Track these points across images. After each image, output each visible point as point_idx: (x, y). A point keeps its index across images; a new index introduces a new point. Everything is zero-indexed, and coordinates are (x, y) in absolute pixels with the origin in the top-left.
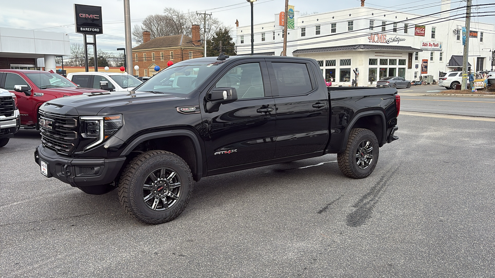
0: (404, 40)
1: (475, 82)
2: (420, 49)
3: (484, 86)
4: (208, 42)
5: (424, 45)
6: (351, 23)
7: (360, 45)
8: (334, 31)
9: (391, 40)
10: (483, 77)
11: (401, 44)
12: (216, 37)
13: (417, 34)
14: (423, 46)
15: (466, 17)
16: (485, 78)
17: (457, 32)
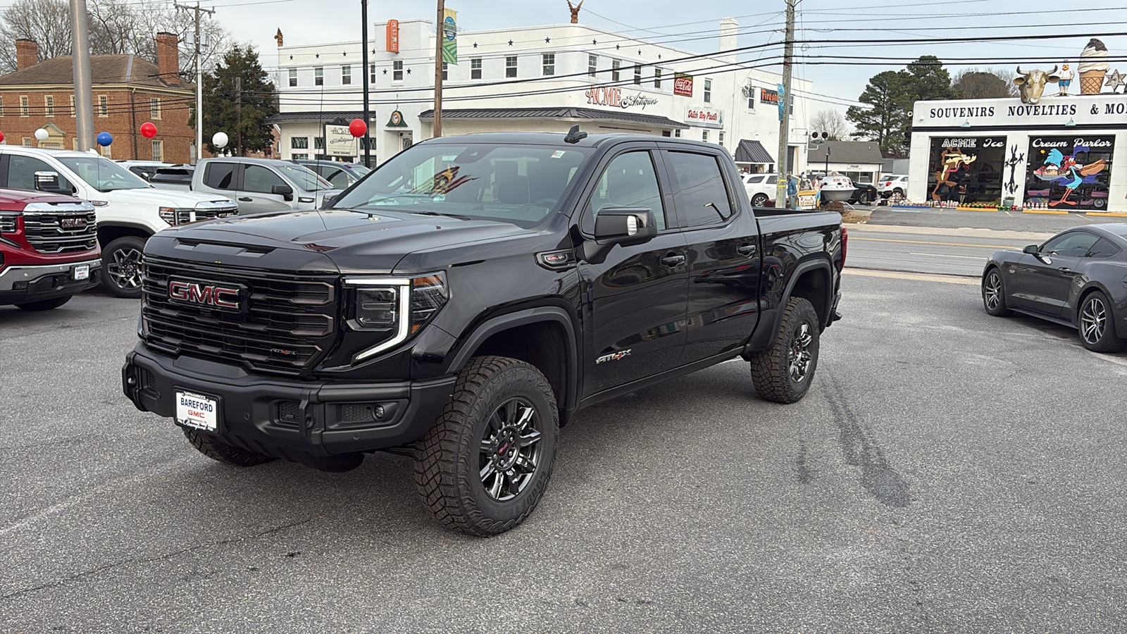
0: (654, 102)
1: (800, 196)
2: (683, 123)
3: (816, 205)
4: (206, 78)
5: (692, 115)
6: (549, 58)
7: (569, 109)
8: (512, 72)
9: (630, 102)
10: (813, 186)
11: (649, 110)
12: (224, 66)
13: (677, 91)
14: (689, 117)
15: (785, 63)
16: (817, 190)
17: (749, 92)
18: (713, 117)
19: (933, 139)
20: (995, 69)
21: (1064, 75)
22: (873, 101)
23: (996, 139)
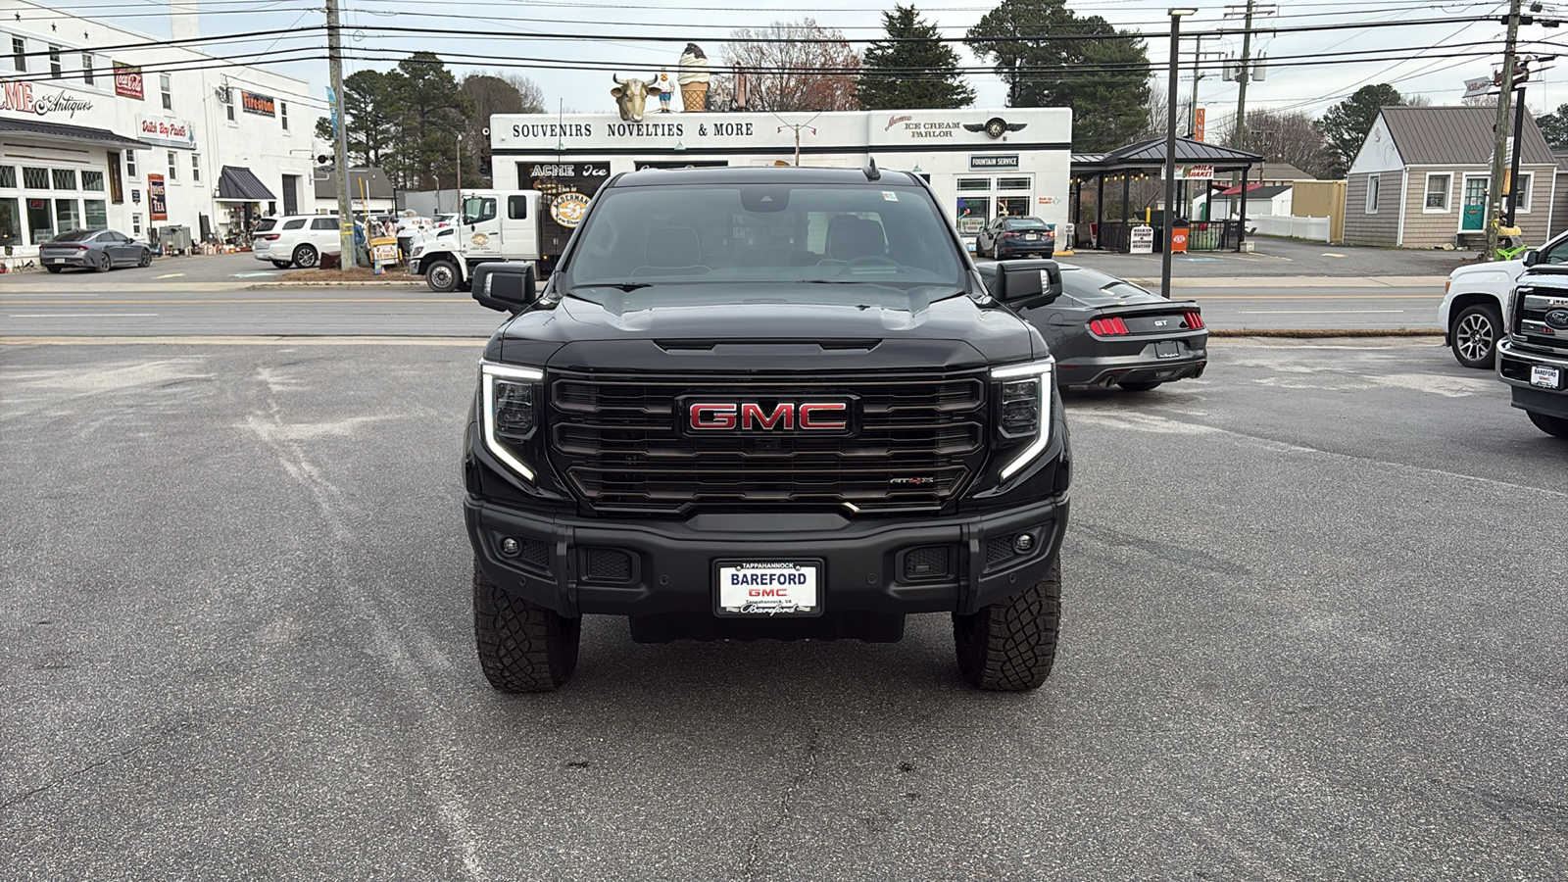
0: (86, 107)
1: (375, 246)
3: (399, 257)
5: (148, 128)
9: (49, 105)
10: (387, 231)
13: (120, 91)
14: (144, 130)
15: (331, 58)
16: (393, 236)
17: (225, 94)
18: (180, 132)
19: (520, 165)
20: (506, 74)
21: (664, 86)
22: (351, 111)
23: (598, 166)
